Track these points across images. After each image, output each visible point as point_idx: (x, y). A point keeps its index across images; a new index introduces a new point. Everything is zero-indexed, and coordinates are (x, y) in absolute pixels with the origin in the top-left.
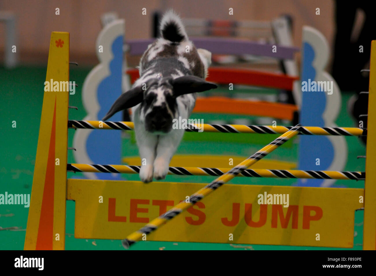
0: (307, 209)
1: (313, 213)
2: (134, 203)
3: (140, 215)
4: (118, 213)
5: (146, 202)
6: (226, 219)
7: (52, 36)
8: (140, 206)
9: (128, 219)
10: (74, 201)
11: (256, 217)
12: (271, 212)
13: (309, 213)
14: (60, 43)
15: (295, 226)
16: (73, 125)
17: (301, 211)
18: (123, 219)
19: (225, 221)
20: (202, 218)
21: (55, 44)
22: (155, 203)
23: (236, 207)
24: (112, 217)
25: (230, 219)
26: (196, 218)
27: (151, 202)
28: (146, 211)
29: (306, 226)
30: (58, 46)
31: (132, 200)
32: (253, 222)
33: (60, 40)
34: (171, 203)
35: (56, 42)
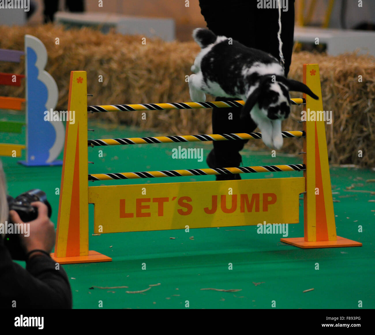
0: (266, 196)
1: (270, 199)
2: (139, 201)
3: (143, 211)
4: (127, 211)
5: (148, 200)
6: (208, 208)
7: (73, 75)
8: (143, 204)
9: (135, 215)
10: (94, 204)
11: (229, 206)
12: (240, 200)
13: (267, 199)
14: (80, 80)
15: (257, 210)
16: (92, 144)
17: (261, 198)
18: (131, 215)
19: (207, 210)
20: (190, 208)
21: (77, 81)
22: (155, 200)
23: (214, 198)
24: (123, 215)
25: (210, 208)
26: (185, 210)
27: (152, 200)
28: (148, 207)
29: (265, 209)
30: (78, 82)
31: (137, 199)
32: (228, 209)
33: (80, 78)
34: (167, 199)
35: (77, 79)
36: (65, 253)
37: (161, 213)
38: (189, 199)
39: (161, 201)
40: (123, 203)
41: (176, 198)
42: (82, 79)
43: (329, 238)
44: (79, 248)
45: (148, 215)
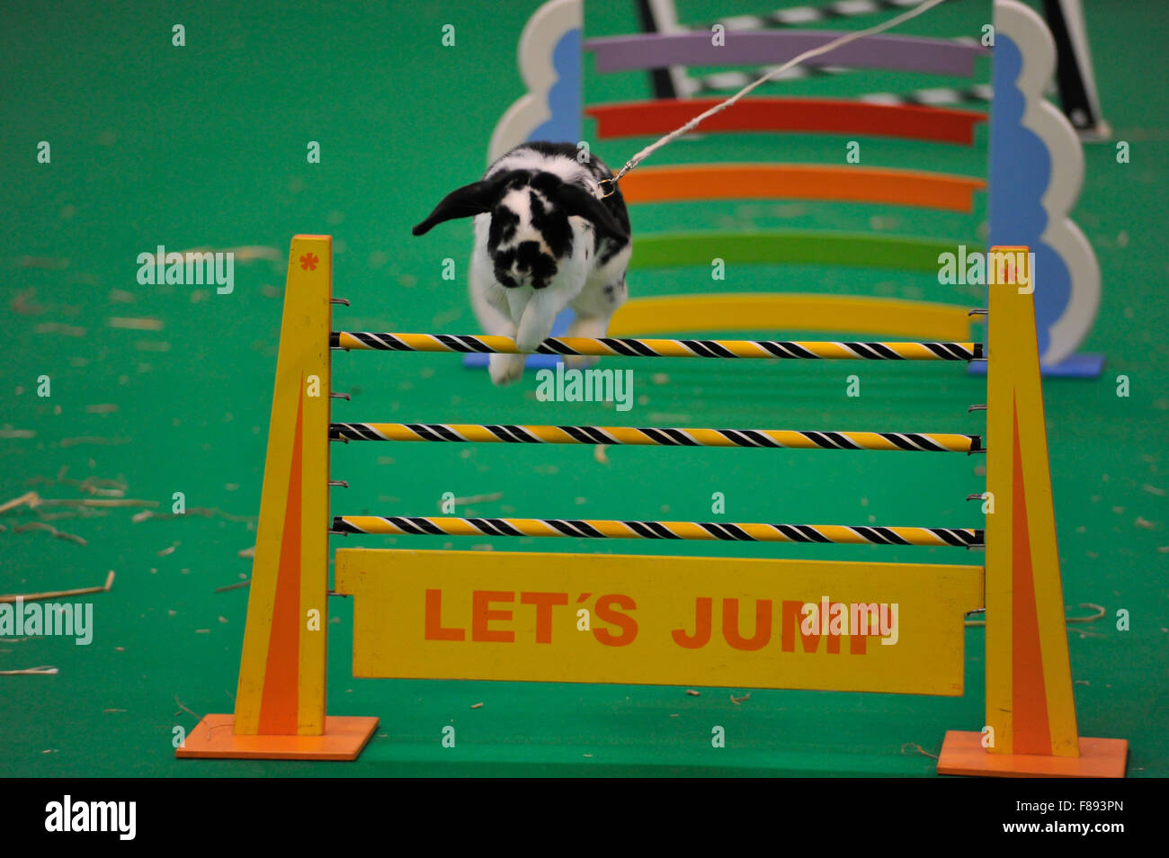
2: (481, 599)
3: (494, 625)
4: (446, 622)
5: (509, 597)
6: (683, 632)
7: (292, 248)
8: (493, 606)
9: (469, 634)
10: (345, 596)
11: (747, 629)
12: (780, 617)
14: (309, 262)
15: (833, 647)
16: (340, 434)
18: (457, 635)
19: (679, 637)
20: (631, 631)
21: (300, 264)
22: (528, 598)
23: (704, 606)
24: (435, 630)
25: (691, 631)
26: (616, 631)
27: (518, 597)
28: (507, 615)
29: (858, 648)
30: (304, 267)
31: (476, 593)
32: (742, 639)
33: (310, 255)
34: (562, 599)
35: (302, 259)
36: (254, 722)
37: (544, 634)
38: (628, 603)
39: (546, 603)
40: (433, 598)
41: (592, 597)
42: (316, 260)
43: (1053, 747)
44: (296, 714)
45: (508, 637)
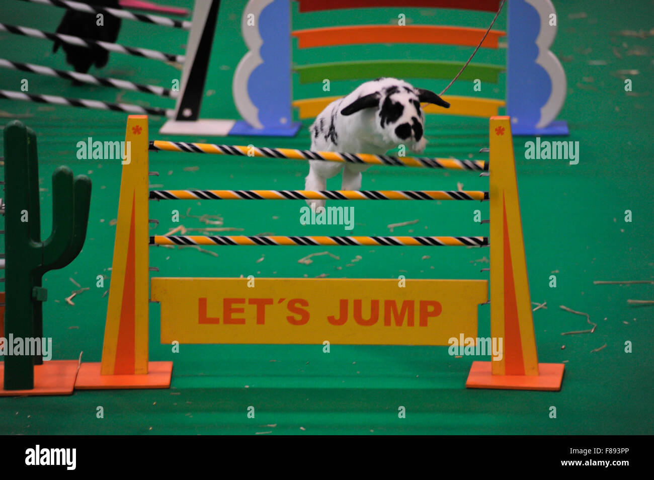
0: (424, 304)
1: (431, 309)
2: (228, 302)
3: (234, 316)
4: (210, 314)
5: (242, 301)
6: (333, 317)
7: (128, 122)
8: (234, 306)
9: (221, 321)
10: (158, 302)
11: (366, 315)
12: (383, 309)
13: (427, 309)
14: (137, 130)
15: (411, 323)
17: (417, 307)
18: (215, 321)
19: (331, 320)
20: (306, 317)
21: (132, 131)
22: (252, 301)
23: (344, 304)
24: (204, 319)
25: (337, 317)
26: (298, 317)
27: (247, 301)
28: (241, 311)
29: (423, 323)
30: (135, 133)
31: (225, 300)
32: (363, 320)
33: (137, 126)
34: (270, 302)
35: (133, 129)
36: (111, 369)
37: (261, 320)
38: (305, 303)
39: (261, 304)
40: (203, 303)
41: (285, 300)
42: (141, 129)
43: (526, 371)
44: (134, 363)
45: (242, 321)
